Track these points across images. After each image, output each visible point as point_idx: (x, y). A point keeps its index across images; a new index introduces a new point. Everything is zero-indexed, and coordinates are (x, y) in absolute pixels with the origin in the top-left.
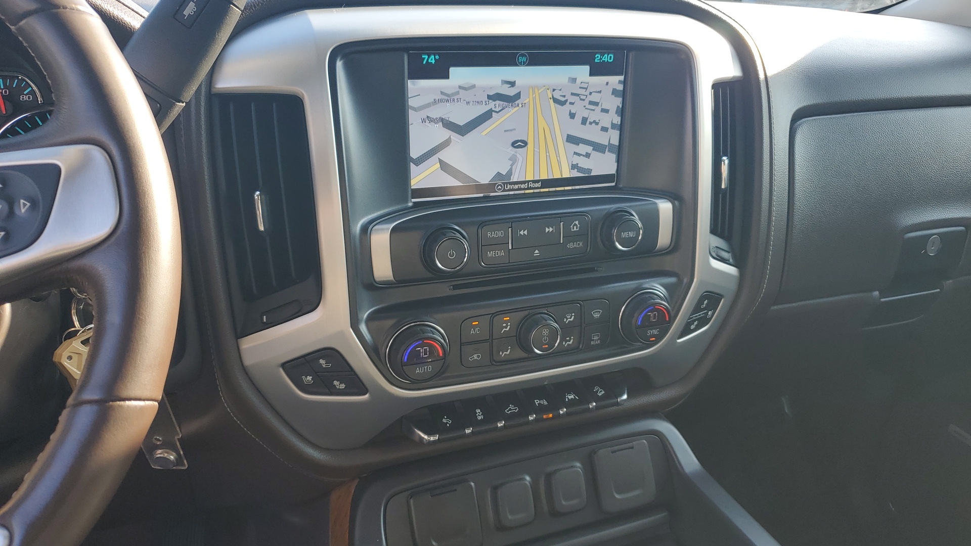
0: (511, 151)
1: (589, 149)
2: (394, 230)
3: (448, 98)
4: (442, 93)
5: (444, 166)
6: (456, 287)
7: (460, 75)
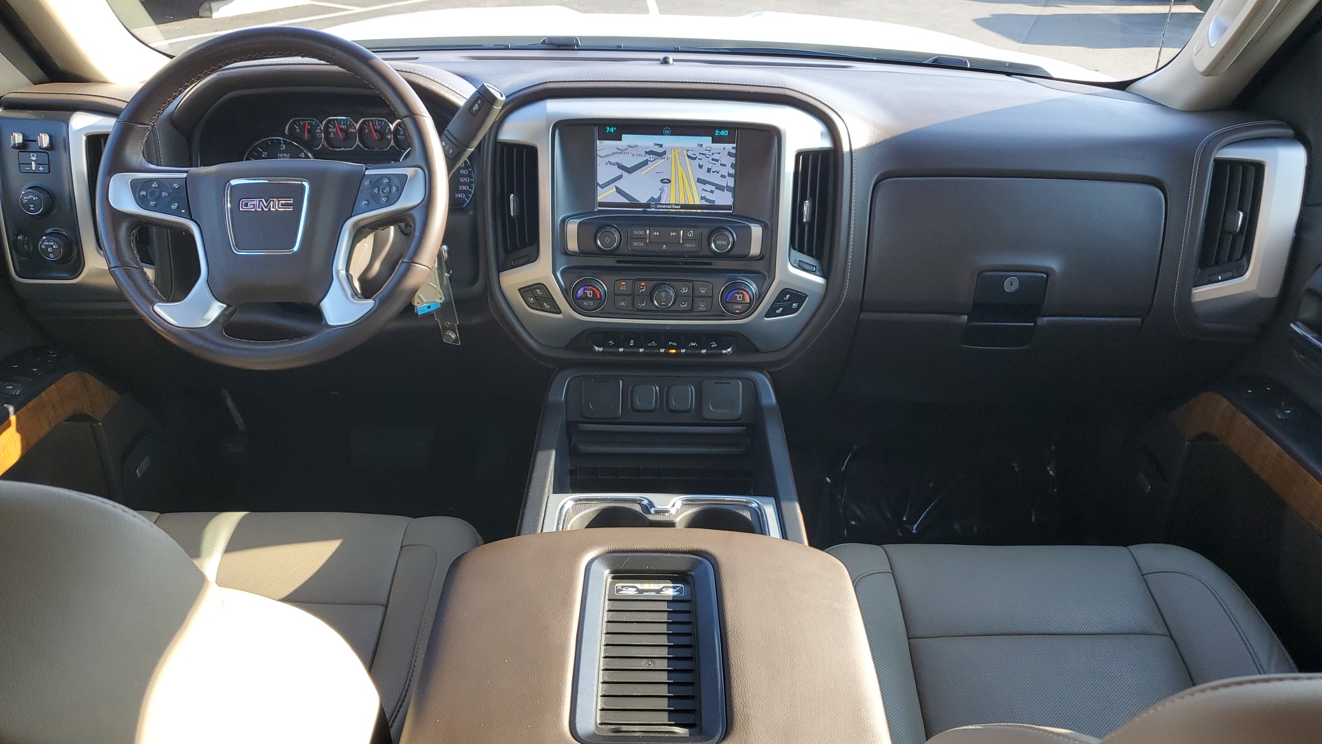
0: (661, 185)
1: (713, 188)
2: (580, 224)
3: (621, 151)
4: (618, 149)
5: (619, 191)
6: (618, 262)
7: (628, 139)
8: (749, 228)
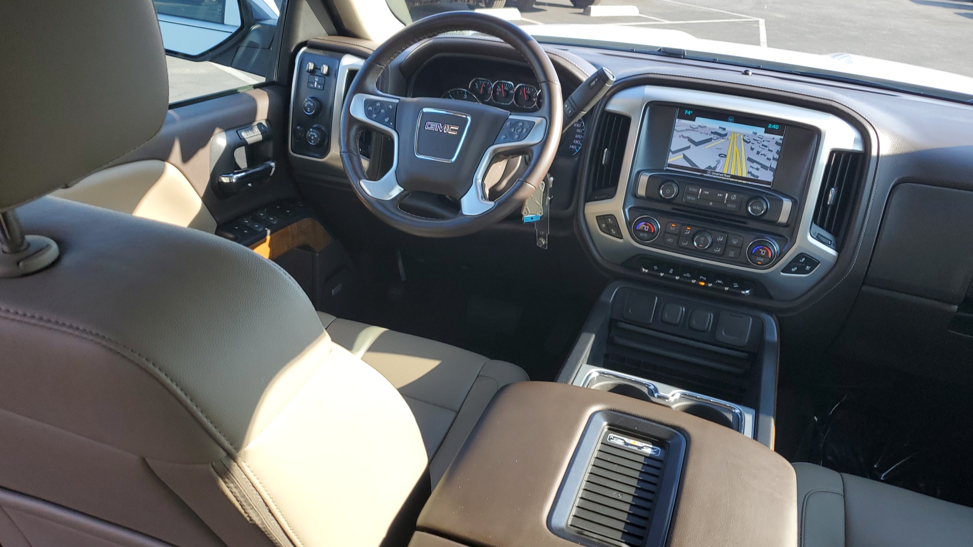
0: (718, 158)
1: (759, 167)
2: (650, 176)
3: (693, 129)
4: (691, 127)
5: (685, 157)
6: (673, 209)
7: (700, 121)
8: (782, 201)
